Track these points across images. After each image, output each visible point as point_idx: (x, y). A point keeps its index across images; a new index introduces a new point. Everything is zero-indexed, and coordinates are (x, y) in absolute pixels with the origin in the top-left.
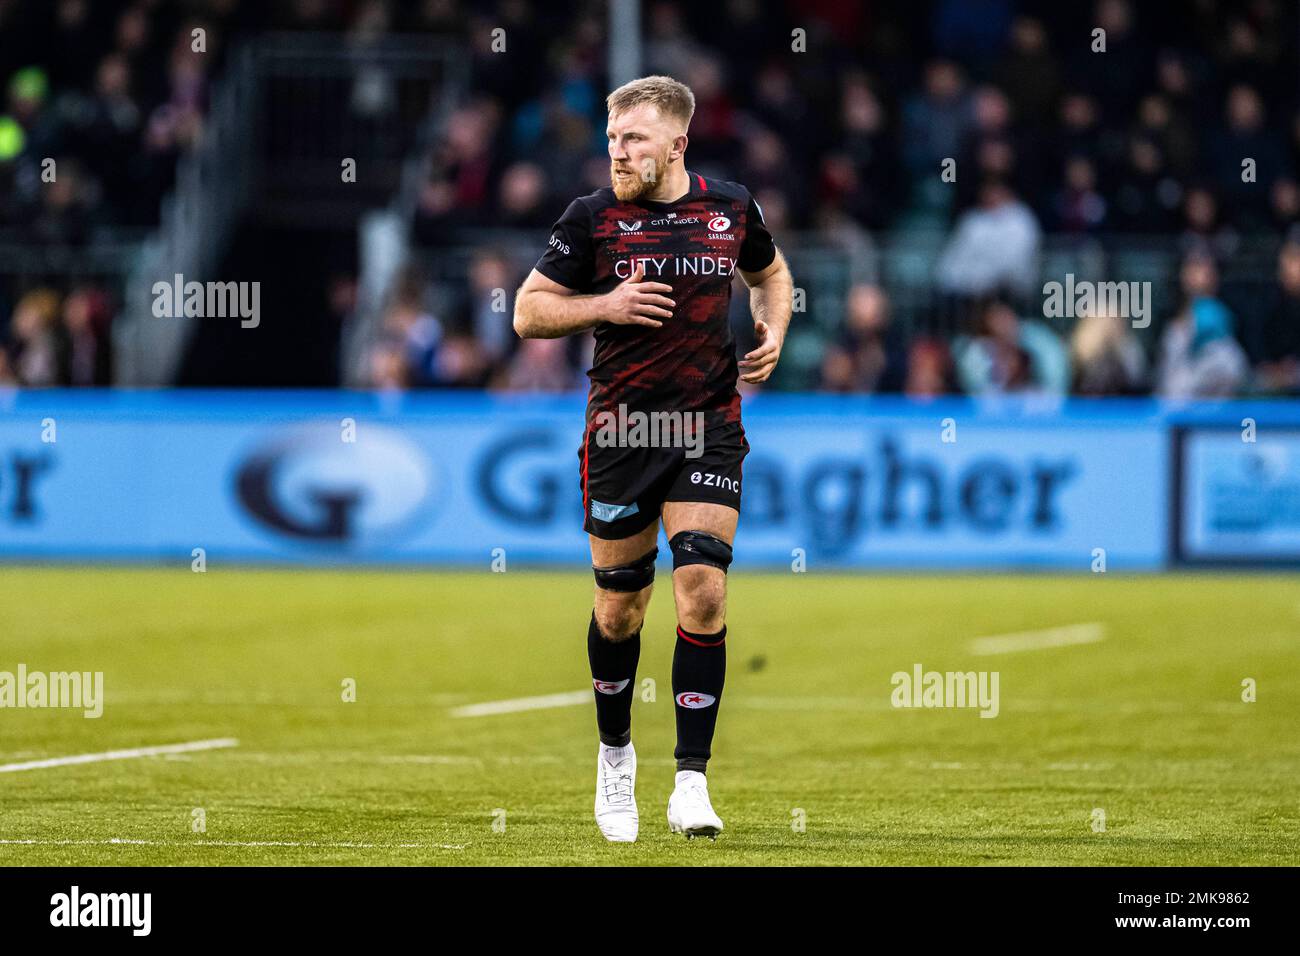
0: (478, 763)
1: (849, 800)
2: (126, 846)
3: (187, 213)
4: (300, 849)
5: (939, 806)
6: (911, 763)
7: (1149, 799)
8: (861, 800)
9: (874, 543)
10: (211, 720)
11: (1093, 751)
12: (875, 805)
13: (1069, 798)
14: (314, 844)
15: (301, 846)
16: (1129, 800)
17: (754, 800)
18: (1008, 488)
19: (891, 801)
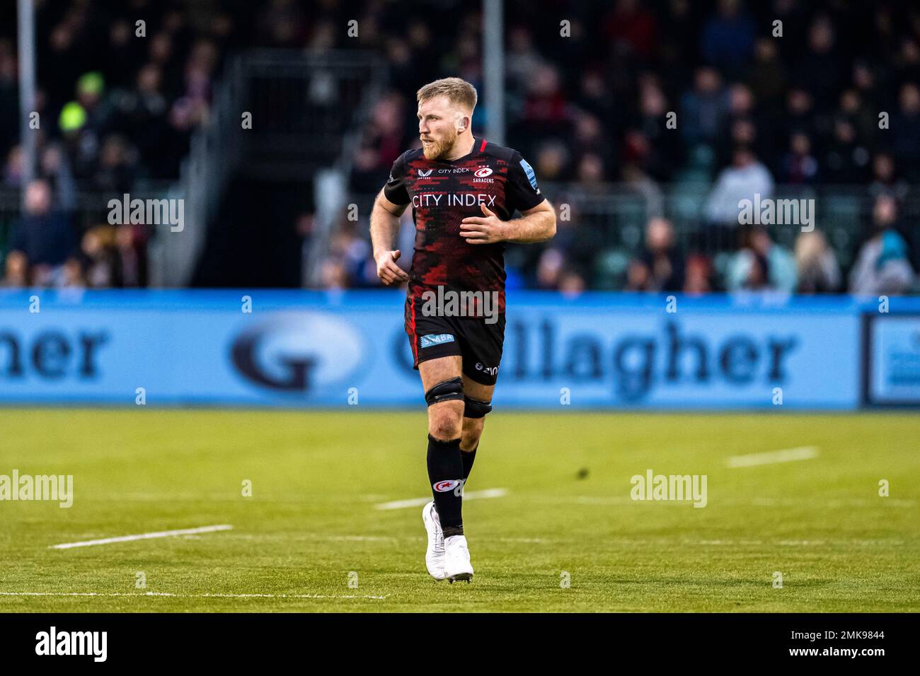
0: (395, 541)
1: (645, 566)
2: (158, 597)
3: (198, 169)
4: (274, 599)
5: (706, 570)
6: (687, 541)
7: (847, 565)
8: (653, 566)
9: (662, 392)
10: (214, 513)
11: (810, 533)
12: (662, 569)
13: (793, 564)
14: (284, 596)
15: (275, 597)
16: (834, 566)
17: (581, 566)
18: (753, 355)
19: (673, 566)
